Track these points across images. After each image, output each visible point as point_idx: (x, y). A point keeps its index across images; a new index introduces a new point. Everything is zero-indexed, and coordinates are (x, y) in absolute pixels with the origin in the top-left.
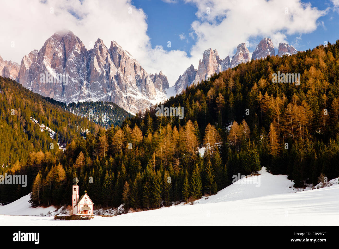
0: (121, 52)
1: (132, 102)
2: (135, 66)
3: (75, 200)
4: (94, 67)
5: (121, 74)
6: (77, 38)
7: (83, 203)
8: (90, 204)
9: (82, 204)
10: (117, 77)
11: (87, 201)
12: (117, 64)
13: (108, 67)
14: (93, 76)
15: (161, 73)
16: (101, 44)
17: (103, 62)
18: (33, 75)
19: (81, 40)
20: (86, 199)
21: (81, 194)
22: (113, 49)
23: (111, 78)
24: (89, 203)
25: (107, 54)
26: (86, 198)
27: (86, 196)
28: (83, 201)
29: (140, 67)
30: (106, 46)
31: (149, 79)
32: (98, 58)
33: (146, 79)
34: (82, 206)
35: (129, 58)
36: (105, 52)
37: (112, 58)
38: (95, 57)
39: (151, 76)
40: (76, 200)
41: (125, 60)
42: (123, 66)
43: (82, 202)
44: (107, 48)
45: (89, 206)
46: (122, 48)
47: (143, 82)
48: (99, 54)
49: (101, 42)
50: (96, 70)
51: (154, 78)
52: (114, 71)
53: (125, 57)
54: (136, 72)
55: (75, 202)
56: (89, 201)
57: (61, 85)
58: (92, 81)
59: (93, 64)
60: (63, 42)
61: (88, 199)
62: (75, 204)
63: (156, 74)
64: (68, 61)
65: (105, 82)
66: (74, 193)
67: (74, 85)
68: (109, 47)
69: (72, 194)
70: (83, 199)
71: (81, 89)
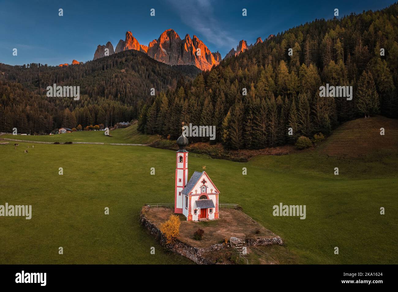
2: (205, 48)
3: (180, 180)
4: (185, 49)
6: (176, 33)
7: (199, 192)
8: (212, 194)
9: (196, 195)
12: (196, 47)
13: (191, 48)
14: (184, 53)
15: (218, 52)
17: (189, 45)
20: (205, 184)
22: (194, 40)
23: (193, 54)
24: (210, 192)
25: (191, 42)
26: (204, 182)
27: (204, 177)
28: (197, 189)
29: (208, 49)
30: (190, 38)
31: (212, 55)
32: (187, 44)
33: (210, 55)
34: (196, 198)
36: (190, 40)
37: (194, 44)
38: (185, 43)
39: (213, 53)
40: (182, 180)
41: (200, 45)
43: (196, 191)
45: (210, 197)
47: (209, 56)
48: (187, 42)
49: (188, 36)
50: (186, 50)
54: (205, 51)
55: (181, 184)
56: (210, 187)
57: (168, 57)
58: (184, 56)
59: (184, 47)
60: (170, 36)
61: (209, 184)
62: (181, 189)
63: (215, 52)
64: (172, 45)
65: (190, 56)
66: (180, 165)
67: (174, 58)
68: (192, 39)
69: (176, 167)
70: (199, 184)
71: (178, 60)
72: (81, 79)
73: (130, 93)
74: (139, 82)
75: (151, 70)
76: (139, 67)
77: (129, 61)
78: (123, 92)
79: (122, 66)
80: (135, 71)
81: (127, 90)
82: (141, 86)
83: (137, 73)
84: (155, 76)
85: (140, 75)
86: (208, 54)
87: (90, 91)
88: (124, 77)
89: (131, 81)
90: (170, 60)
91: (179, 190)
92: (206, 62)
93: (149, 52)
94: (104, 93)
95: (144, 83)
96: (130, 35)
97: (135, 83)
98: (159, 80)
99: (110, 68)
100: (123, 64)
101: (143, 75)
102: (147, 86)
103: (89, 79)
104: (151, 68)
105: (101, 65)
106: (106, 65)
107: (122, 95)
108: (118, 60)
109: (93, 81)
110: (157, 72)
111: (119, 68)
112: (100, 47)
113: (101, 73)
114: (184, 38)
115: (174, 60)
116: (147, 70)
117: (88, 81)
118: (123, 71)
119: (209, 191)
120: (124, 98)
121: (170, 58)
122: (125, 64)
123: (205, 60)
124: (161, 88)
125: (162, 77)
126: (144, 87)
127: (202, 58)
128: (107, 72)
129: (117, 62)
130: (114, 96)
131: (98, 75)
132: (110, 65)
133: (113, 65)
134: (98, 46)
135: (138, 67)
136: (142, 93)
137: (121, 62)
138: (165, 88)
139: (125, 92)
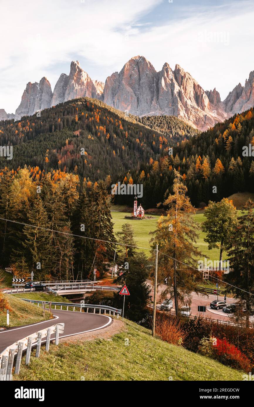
0: (183, 73)
1: (191, 114)
2: (194, 85)
4: (161, 86)
5: (183, 91)
6: (149, 62)
7: (139, 210)
10: (180, 93)
11: (141, 209)
12: (180, 83)
13: (172, 85)
14: (161, 93)
15: (215, 89)
16: (168, 67)
17: (169, 82)
18: (115, 92)
19: (152, 64)
21: (138, 205)
22: (177, 72)
23: (175, 94)
25: (172, 76)
26: (140, 208)
27: (140, 206)
28: (139, 209)
29: (198, 85)
30: (171, 69)
31: (204, 95)
32: (165, 79)
33: (202, 95)
34: (139, 211)
35: (189, 78)
36: (170, 73)
37: (176, 79)
38: (163, 78)
39: (207, 92)
41: (186, 80)
42: (185, 85)
44: (172, 71)
45: (142, 212)
46: (184, 70)
47: (201, 96)
48: (166, 75)
49: (168, 65)
50: (163, 89)
51: (209, 94)
52: (177, 88)
53: (186, 78)
54: (194, 89)
55: (135, 209)
56: (142, 209)
57: (136, 100)
58: (160, 97)
59: (161, 83)
60: (138, 66)
61: (142, 208)
62: (135, 210)
63: (211, 91)
64: (142, 81)
65: (170, 98)
66: (135, 204)
67: (146, 101)
68: (173, 70)
69: (134, 205)
70: (139, 208)
71: (151, 104)
72: (24, 145)
73: (88, 164)
74: (98, 148)
75: (113, 131)
76: (97, 127)
77: (84, 119)
78: (81, 163)
79: (75, 126)
80: (92, 134)
81: (85, 161)
82: (100, 154)
83: (95, 135)
84: (118, 139)
85: (98, 138)
86: (199, 93)
87: (40, 162)
88: (79, 142)
89: (88, 148)
90: (138, 103)
91: (135, 211)
92: (196, 106)
93: (105, 92)
94: (57, 164)
95: (104, 149)
96: (76, 66)
97: (92, 150)
98: (123, 144)
99: (60, 130)
100: (76, 123)
101: (103, 139)
102: (107, 154)
103: (34, 145)
104: (112, 127)
105: (47, 126)
106: (54, 126)
107: (79, 167)
108: (70, 119)
109: (40, 148)
110: (120, 133)
111: (71, 129)
112: (31, 86)
113: (48, 136)
114: (161, 69)
115: (146, 104)
116: (107, 131)
117: (33, 148)
118: (77, 133)
119: (142, 210)
120: (82, 170)
121: (138, 101)
122: (78, 125)
123: (194, 104)
124: (126, 155)
125: (127, 139)
126: (105, 154)
127: (189, 100)
128: (56, 134)
129: (68, 121)
130: (69, 168)
131: (44, 139)
132: (60, 125)
133: (64, 124)
134: (27, 84)
135: (95, 128)
136: (102, 164)
137: (73, 121)
138: (131, 155)
139: (82, 163)
